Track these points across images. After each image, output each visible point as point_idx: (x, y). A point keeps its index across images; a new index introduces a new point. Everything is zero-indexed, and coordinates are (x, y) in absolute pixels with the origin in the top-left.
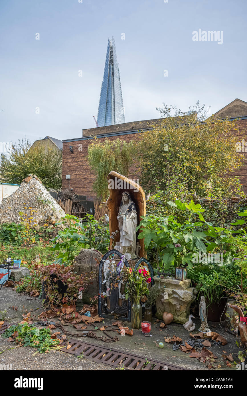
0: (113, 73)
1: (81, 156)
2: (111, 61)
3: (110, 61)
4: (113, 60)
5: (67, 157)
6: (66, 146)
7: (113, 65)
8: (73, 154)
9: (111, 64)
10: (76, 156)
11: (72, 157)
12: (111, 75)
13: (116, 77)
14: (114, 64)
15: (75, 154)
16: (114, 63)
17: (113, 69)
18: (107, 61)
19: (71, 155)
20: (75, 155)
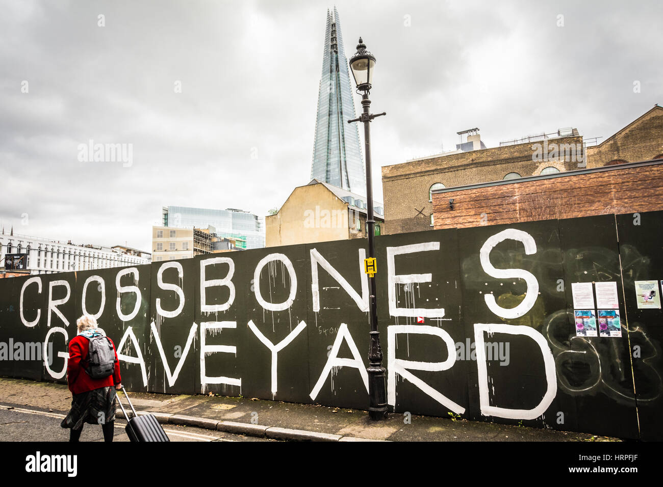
0: (337, 66)
1: (470, 214)
2: (334, 46)
3: (332, 46)
4: (336, 45)
5: (442, 217)
6: (439, 199)
7: (336, 52)
8: (454, 212)
9: (335, 51)
10: (460, 214)
11: (453, 216)
12: (335, 70)
13: (343, 72)
14: (338, 51)
15: (458, 211)
16: (338, 48)
17: (337, 59)
18: (327, 46)
19: (450, 213)
20: (458, 213)
